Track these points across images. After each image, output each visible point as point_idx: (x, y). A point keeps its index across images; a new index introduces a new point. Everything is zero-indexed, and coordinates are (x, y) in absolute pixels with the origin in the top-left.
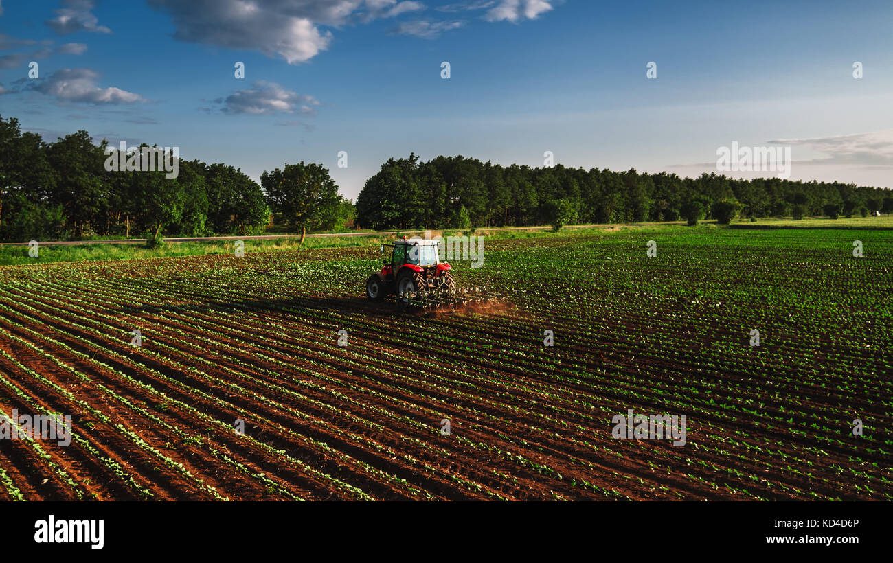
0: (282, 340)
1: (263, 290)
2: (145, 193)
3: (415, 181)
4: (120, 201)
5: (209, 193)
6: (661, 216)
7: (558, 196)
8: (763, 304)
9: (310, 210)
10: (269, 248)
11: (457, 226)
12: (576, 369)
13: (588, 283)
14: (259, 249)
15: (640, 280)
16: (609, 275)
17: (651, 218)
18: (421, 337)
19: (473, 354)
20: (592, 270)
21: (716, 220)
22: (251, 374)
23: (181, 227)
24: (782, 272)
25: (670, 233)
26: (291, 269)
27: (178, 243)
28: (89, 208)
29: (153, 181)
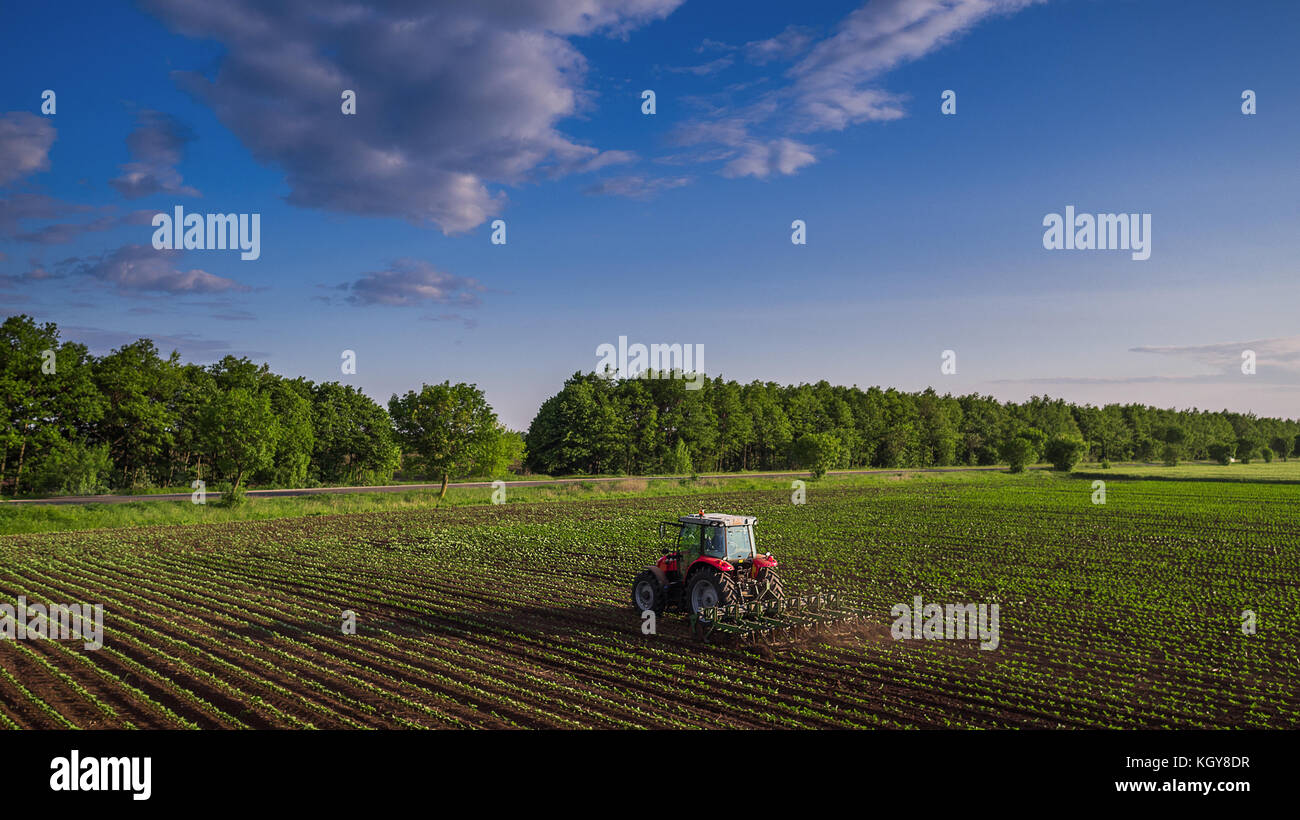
0: (389, 655)
1: (375, 574)
2: (223, 428)
3: (611, 404)
4: (191, 437)
5: (316, 424)
6: (974, 458)
7: (821, 428)
8: (1086, 602)
9: (455, 450)
10: (395, 505)
11: (672, 471)
12: (796, 704)
13: (845, 565)
14: (380, 506)
15: (922, 562)
16: (877, 553)
17: (958, 460)
18: (587, 651)
19: (657, 679)
20: (856, 543)
21: (1052, 465)
22: (336, 708)
23: (273, 474)
24: (1126, 551)
25: (982, 485)
26: (420, 540)
27: (266, 499)
28: (146, 447)
29: (236, 412)
